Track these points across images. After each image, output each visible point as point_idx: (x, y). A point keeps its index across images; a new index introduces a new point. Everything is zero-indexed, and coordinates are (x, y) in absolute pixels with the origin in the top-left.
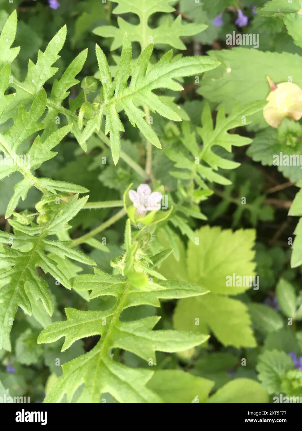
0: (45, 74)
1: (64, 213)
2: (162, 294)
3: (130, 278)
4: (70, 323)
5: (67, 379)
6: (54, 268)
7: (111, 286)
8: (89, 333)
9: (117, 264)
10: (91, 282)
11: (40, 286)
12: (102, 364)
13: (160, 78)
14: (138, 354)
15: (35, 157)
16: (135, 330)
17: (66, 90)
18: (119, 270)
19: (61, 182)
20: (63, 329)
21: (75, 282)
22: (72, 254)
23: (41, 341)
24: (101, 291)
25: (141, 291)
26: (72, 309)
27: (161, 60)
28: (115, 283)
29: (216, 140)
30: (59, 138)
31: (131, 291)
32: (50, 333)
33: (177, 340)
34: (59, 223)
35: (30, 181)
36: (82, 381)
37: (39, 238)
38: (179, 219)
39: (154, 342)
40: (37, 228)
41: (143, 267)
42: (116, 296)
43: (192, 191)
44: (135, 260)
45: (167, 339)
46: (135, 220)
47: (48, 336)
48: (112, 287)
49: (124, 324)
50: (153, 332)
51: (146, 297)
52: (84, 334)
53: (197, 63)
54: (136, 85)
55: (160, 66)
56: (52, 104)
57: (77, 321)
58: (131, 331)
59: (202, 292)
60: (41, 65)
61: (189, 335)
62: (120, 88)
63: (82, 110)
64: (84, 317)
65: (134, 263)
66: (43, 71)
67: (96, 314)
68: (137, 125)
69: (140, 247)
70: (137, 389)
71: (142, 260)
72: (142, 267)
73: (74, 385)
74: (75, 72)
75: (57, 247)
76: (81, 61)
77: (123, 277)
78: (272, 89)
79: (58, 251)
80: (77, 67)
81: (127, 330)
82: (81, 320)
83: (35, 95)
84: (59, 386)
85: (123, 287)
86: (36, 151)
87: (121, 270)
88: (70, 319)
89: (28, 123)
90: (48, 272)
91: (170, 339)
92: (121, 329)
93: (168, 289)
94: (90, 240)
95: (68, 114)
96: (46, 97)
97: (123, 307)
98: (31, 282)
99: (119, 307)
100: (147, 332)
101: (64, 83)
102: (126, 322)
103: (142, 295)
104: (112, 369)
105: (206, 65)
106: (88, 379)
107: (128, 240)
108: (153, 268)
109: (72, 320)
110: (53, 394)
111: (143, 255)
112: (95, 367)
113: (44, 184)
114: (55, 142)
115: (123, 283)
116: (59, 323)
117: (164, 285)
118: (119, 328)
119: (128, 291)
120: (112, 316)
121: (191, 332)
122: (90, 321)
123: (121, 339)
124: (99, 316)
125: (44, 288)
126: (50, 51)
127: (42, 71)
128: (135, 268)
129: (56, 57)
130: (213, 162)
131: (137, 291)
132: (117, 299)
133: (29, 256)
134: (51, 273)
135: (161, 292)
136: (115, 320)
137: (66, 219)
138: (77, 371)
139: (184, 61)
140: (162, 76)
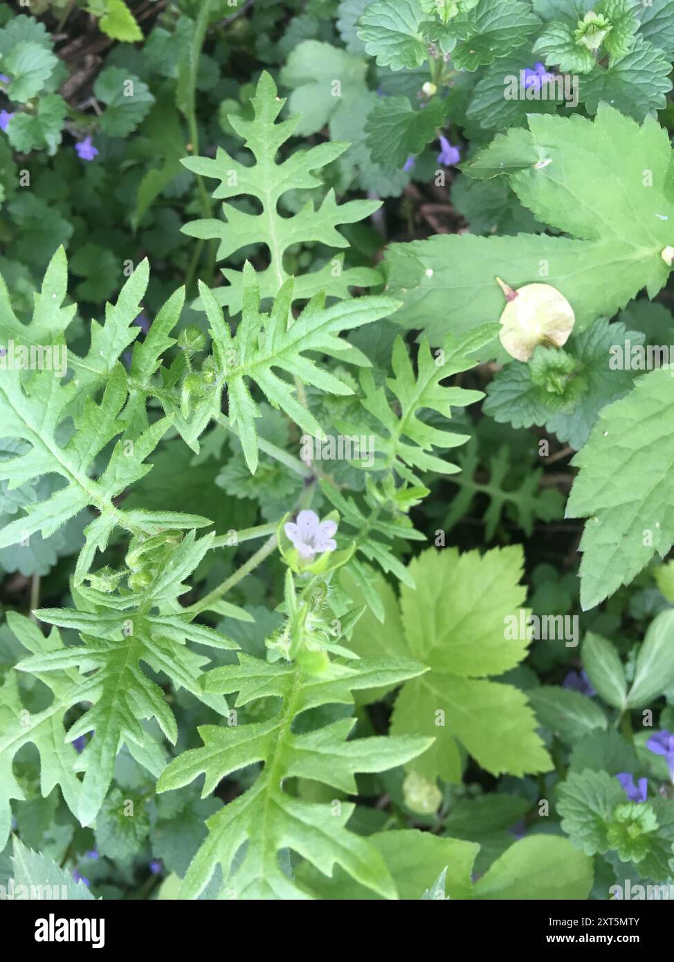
0: (120, 340)
1: (176, 565)
2: (354, 682)
3: (301, 662)
4: (209, 750)
5: (219, 837)
6: (170, 662)
7: (270, 680)
8: (244, 761)
9: (276, 642)
10: (235, 679)
11: (152, 695)
12: (273, 804)
13: (310, 333)
14: (328, 782)
15: (117, 476)
16: (318, 746)
17: (156, 358)
18: (281, 652)
19: (164, 513)
20: (200, 761)
21: (207, 682)
22: (197, 634)
23: (163, 788)
24: (255, 691)
25: (321, 682)
26: (210, 726)
27: (308, 306)
28: (276, 675)
29: (421, 400)
30: (154, 441)
31: (305, 685)
32: (178, 771)
33: (386, 750)
34: (168, 585)
35: (111, 518)
36: (244, 836)
37: (137, 613)
38: (375, 544)
39: (349, 760)
40: (131, 597)
41: (320, 642)
42: (281, 695)
43: (392, 492)
44: (305, 633)
45: (369, 752)
46: (299, 568)
47: (175, 777)
48: (272, 681)
49: (301, 737)
50: (347, 744)
51: (330, 691)
52: (236, 763)
53: (365, 308)
54: (273, 346)
55: (308, 315)
56: (134, 385)
57: (221, 743)
58: (312, 748)
59: (417, 671)
60: (114, 327)
61: (404, 740)
62: (247, 351)
63: (187, 388)
64: (233, 737)
65: (305, 637)
66: (117, 335)
67: (252, 730)
68: (282, 407)
69: (312, 610)
70: (333, 835)
71: (316, 630)
72: (318, 643)
73: (231, 845)
74: (169, 326)
75: (171, 626)
76: (175, 307)
77: (289, 662)
78: (509, 299)
79: (172, 633)
80: (169, 318)
81: (305, 747)
82: (228, 742)
83: (107, 374)
84: (207, 854)
85: (291, 679)
86: (119, 468)
87: (284, 651)
88: (209, 744)
89: (102, 424)
90: (161, 671)
91: (374, 751)
92: (297, 746)
93: (364, 672)
94: (215, 603)
95: (161, 396)
96: (125, 377)
97: (295, 712)
98: (137, 690)
99: (287, 713)
100: (338, 744)
101: (152, 347)
102: (303, 734)
103: (324, 688)
104: (289, 810)
105: (380, 308)
106: (253, 831)
107: (291, 601)
108: (336, 642)
109: (213, 744)
110: (198, 870)
111: (317, 623)
112: (262, 810)
113: (135, 520)
114: (147, 448)
115: (289, 672)
116: (192, 753)
117: (357, 667)
118: (292, 746)
119: (300, 685)
120: (279, 729)
121: (406, 736)
122: (242, 741)
123: (297, 763)
124: (257, 732)
125: (157, 697)
126: (126, 303)
127: (115, 335)
128: (307, 646)
129: (137, 311)
130: (422, 437)
131: (315, 683)
132: (284, 700)
133: (127, 646)
134: (166, 672)
135: (354, 679)
136: (284, 734)
137: (180, 576)
138: (234, 823)
139: (346, 306)
140: (313, 331)
